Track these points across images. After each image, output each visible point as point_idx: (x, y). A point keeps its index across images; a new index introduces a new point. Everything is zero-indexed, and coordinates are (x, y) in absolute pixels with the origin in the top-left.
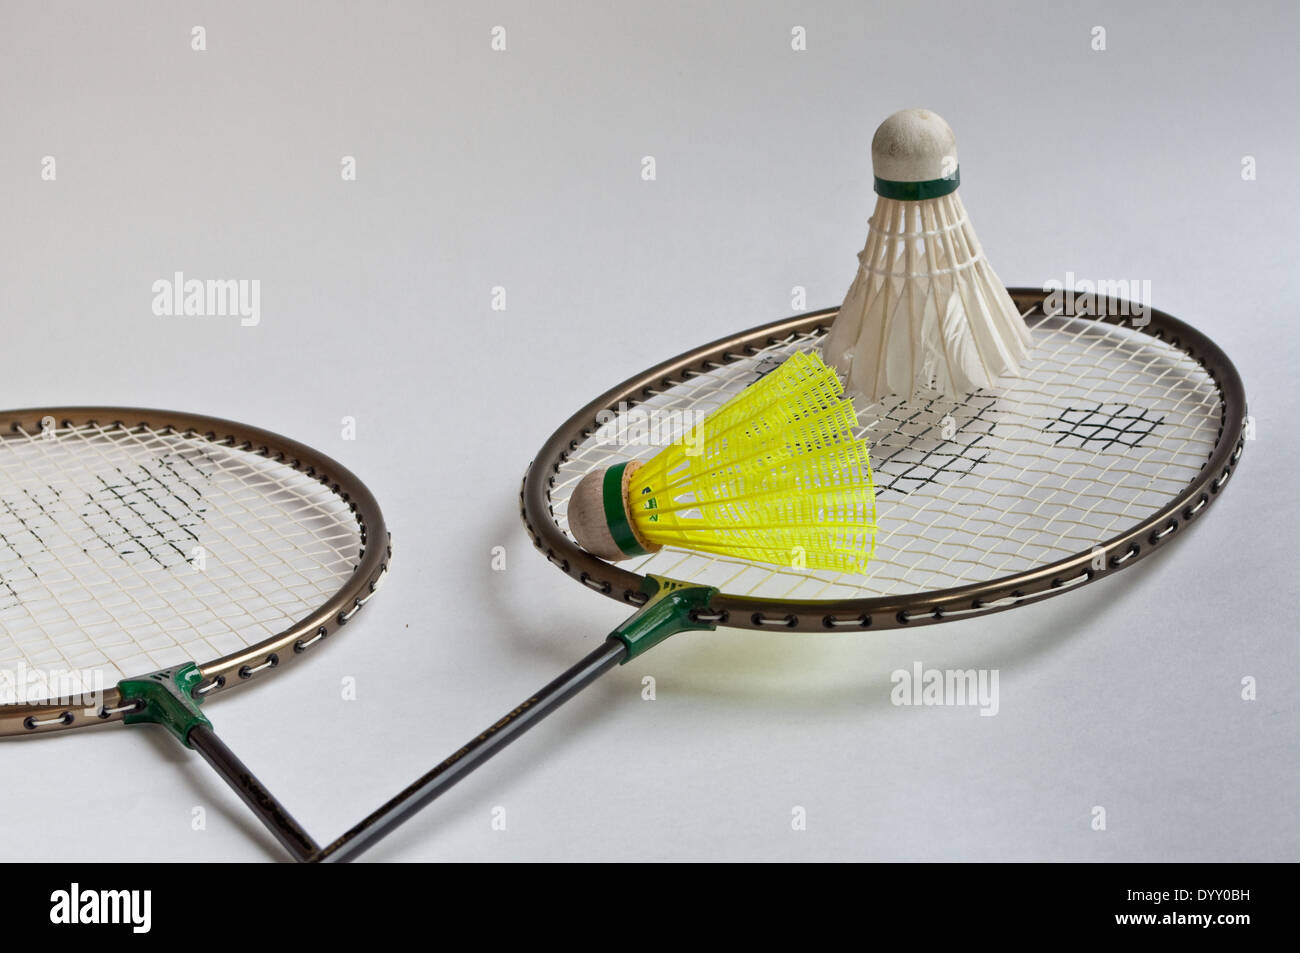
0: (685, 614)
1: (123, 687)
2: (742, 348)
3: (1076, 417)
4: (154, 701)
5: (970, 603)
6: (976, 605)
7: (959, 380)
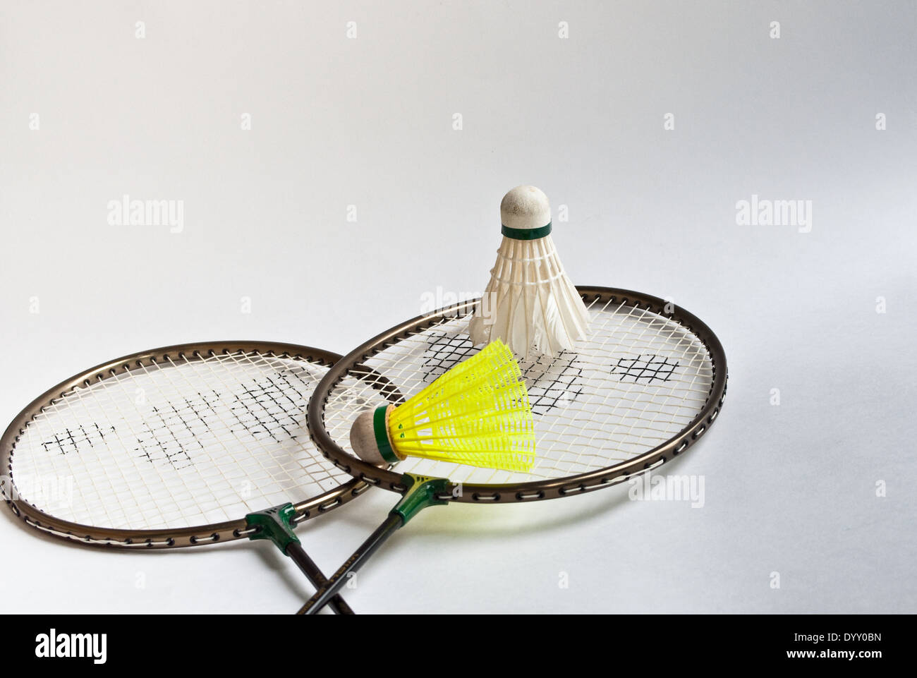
0: (431, 495)
1: (249, 517)
2: (415, 329)
3: (628, 364)
4: (267, 526)
5: (600, 480)
6: (604, 481)
7: (554, 344)
